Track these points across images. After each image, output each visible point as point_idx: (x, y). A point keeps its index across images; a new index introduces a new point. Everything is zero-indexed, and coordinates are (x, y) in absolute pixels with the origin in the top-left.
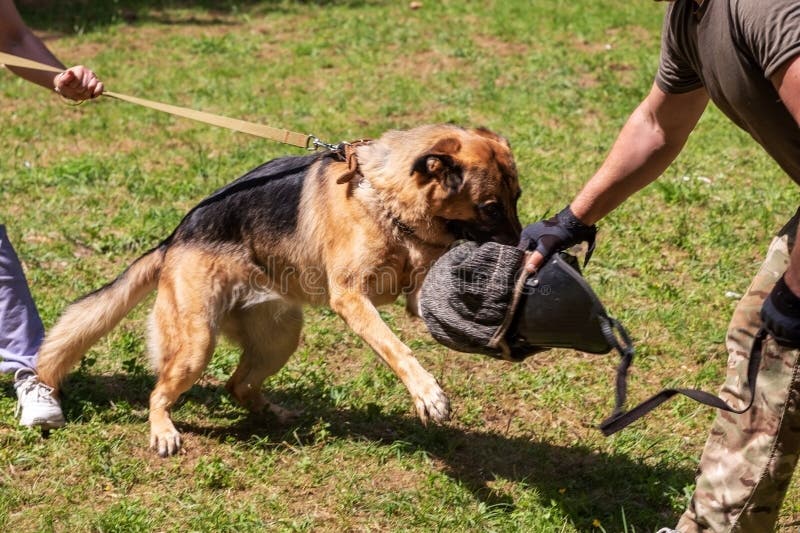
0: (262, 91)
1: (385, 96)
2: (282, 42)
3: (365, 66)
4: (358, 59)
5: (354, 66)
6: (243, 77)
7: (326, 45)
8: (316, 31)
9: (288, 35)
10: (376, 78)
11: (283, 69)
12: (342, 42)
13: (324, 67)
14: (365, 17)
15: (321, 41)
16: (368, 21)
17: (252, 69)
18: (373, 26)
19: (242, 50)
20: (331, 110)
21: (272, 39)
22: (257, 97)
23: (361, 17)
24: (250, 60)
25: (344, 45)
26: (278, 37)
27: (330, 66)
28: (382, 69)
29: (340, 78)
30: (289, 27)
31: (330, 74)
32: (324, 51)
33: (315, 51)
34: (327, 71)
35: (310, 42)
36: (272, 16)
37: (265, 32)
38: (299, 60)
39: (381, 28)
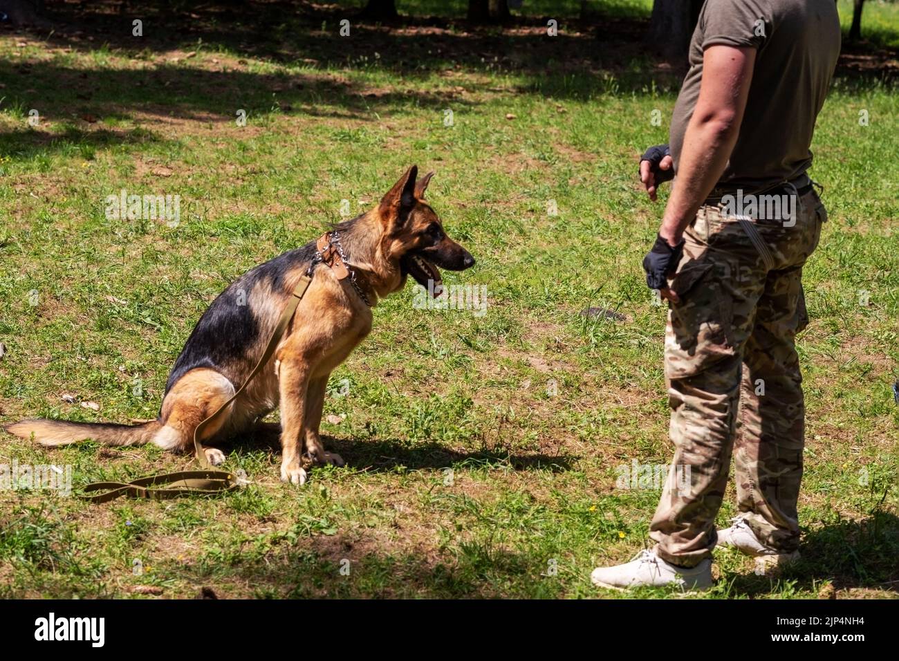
0: (385, 174)
1: (480, 186)
2: (404, 137)
3: (467, 160)
4: (463, 155)
5: (458, 160)
6: (371, 162)
7: (438, 142)
8: (430, 130)
9: (410, 132)
10: (475, 171)
11: (402, 158)
12: (450, 140)
13: (435, 160)
14: (470, 123)
15: (434, 139)
16: (472, 125)
17: (378, 156)
18: (476, 130)
19: (372, 141)
20: (438, 194)
21: (396, 134)
22: (381, 179)
23: (467, 122)
24: (377, 149)
25: (452, 143)
26: (401, 133)
27: (440, 159)
28: (480, 164)
29: (446, 169)
30: (410, 126)
31: (439, 165)
32: (436, 147)
33: (429, 146)
34: (437, 162)
35: (425, 139)
36: (398, 116)
37: (390, 128)
38: (416, 152)
39: (482, 132)
